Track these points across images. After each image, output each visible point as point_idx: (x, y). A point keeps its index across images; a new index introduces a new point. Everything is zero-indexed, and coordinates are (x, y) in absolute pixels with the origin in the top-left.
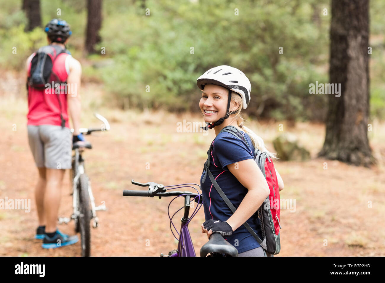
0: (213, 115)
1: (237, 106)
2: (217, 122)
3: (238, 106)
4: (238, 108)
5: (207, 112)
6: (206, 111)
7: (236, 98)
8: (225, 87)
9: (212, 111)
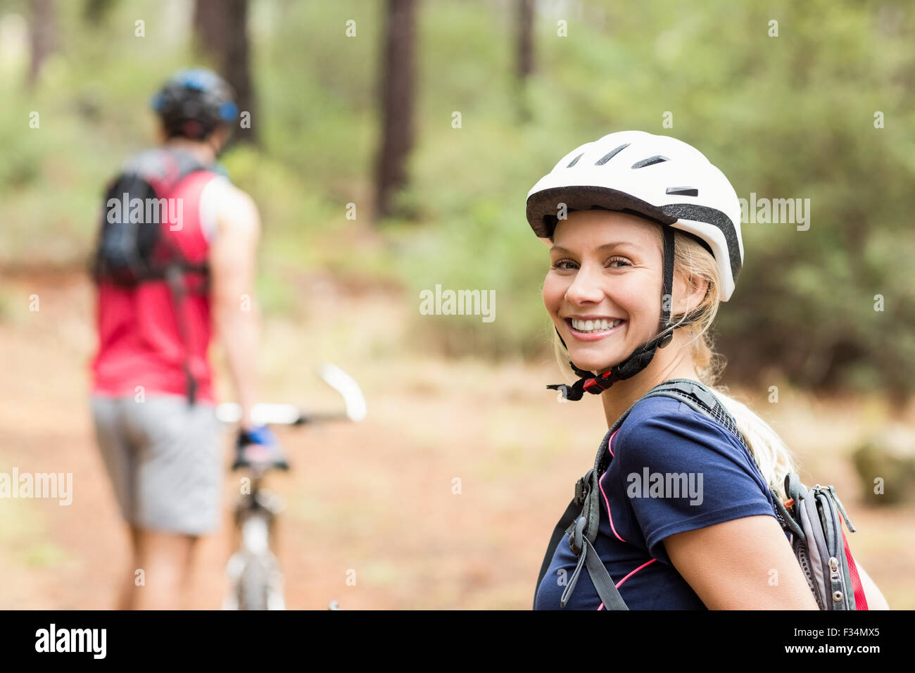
0: (608, 336)
1: (699, 290)
2: (623, 364)
3: (702, 290)
4: (702, 297)
5: (581, 325)
6: (575, 324)
7: (693, 259)
8: (650, 214)
9: (601, 319)
